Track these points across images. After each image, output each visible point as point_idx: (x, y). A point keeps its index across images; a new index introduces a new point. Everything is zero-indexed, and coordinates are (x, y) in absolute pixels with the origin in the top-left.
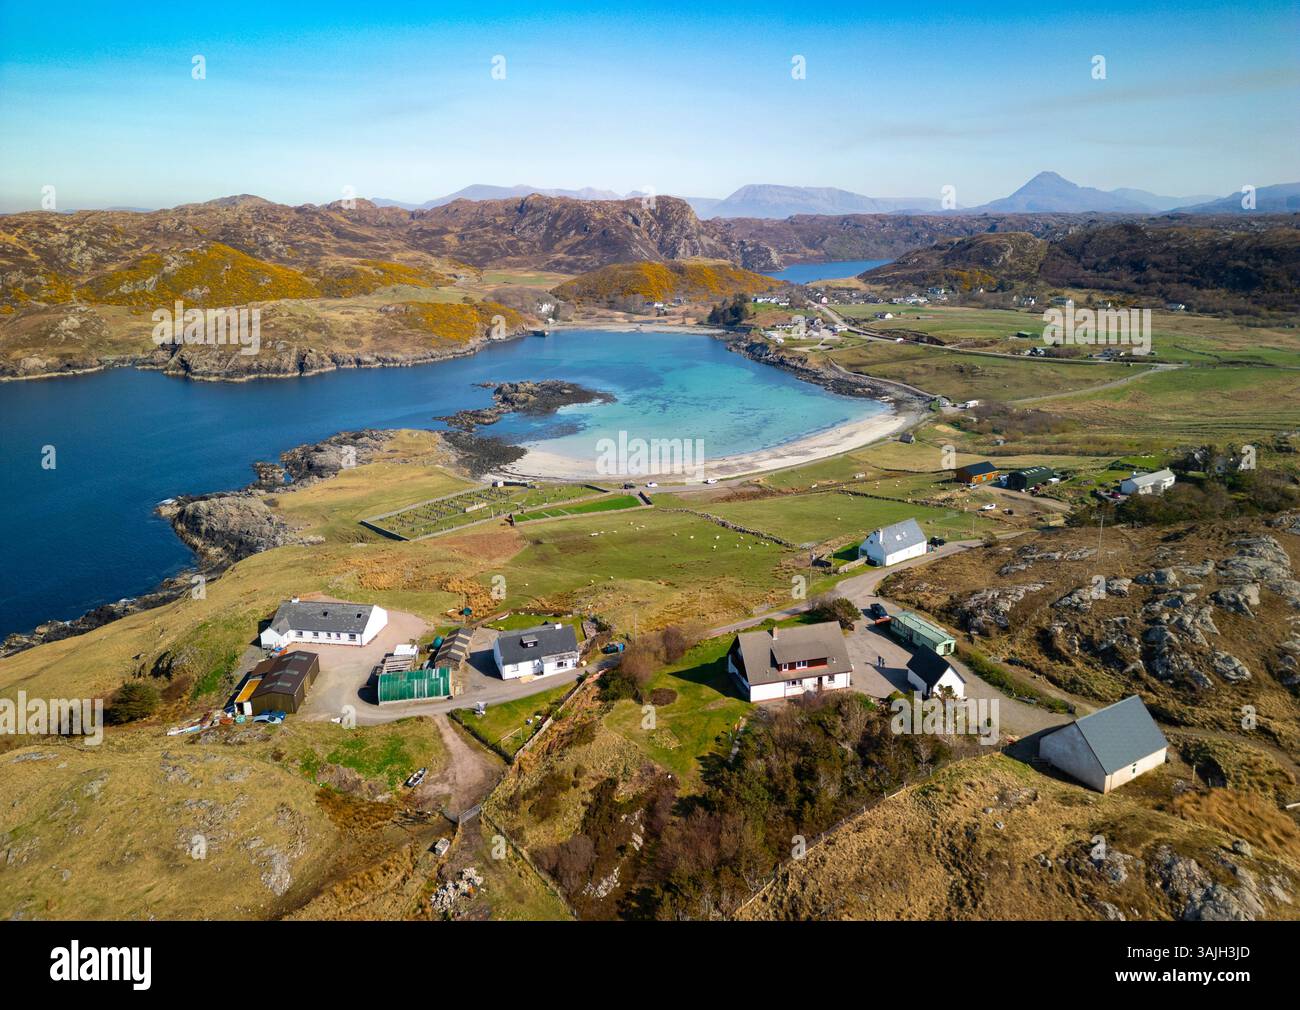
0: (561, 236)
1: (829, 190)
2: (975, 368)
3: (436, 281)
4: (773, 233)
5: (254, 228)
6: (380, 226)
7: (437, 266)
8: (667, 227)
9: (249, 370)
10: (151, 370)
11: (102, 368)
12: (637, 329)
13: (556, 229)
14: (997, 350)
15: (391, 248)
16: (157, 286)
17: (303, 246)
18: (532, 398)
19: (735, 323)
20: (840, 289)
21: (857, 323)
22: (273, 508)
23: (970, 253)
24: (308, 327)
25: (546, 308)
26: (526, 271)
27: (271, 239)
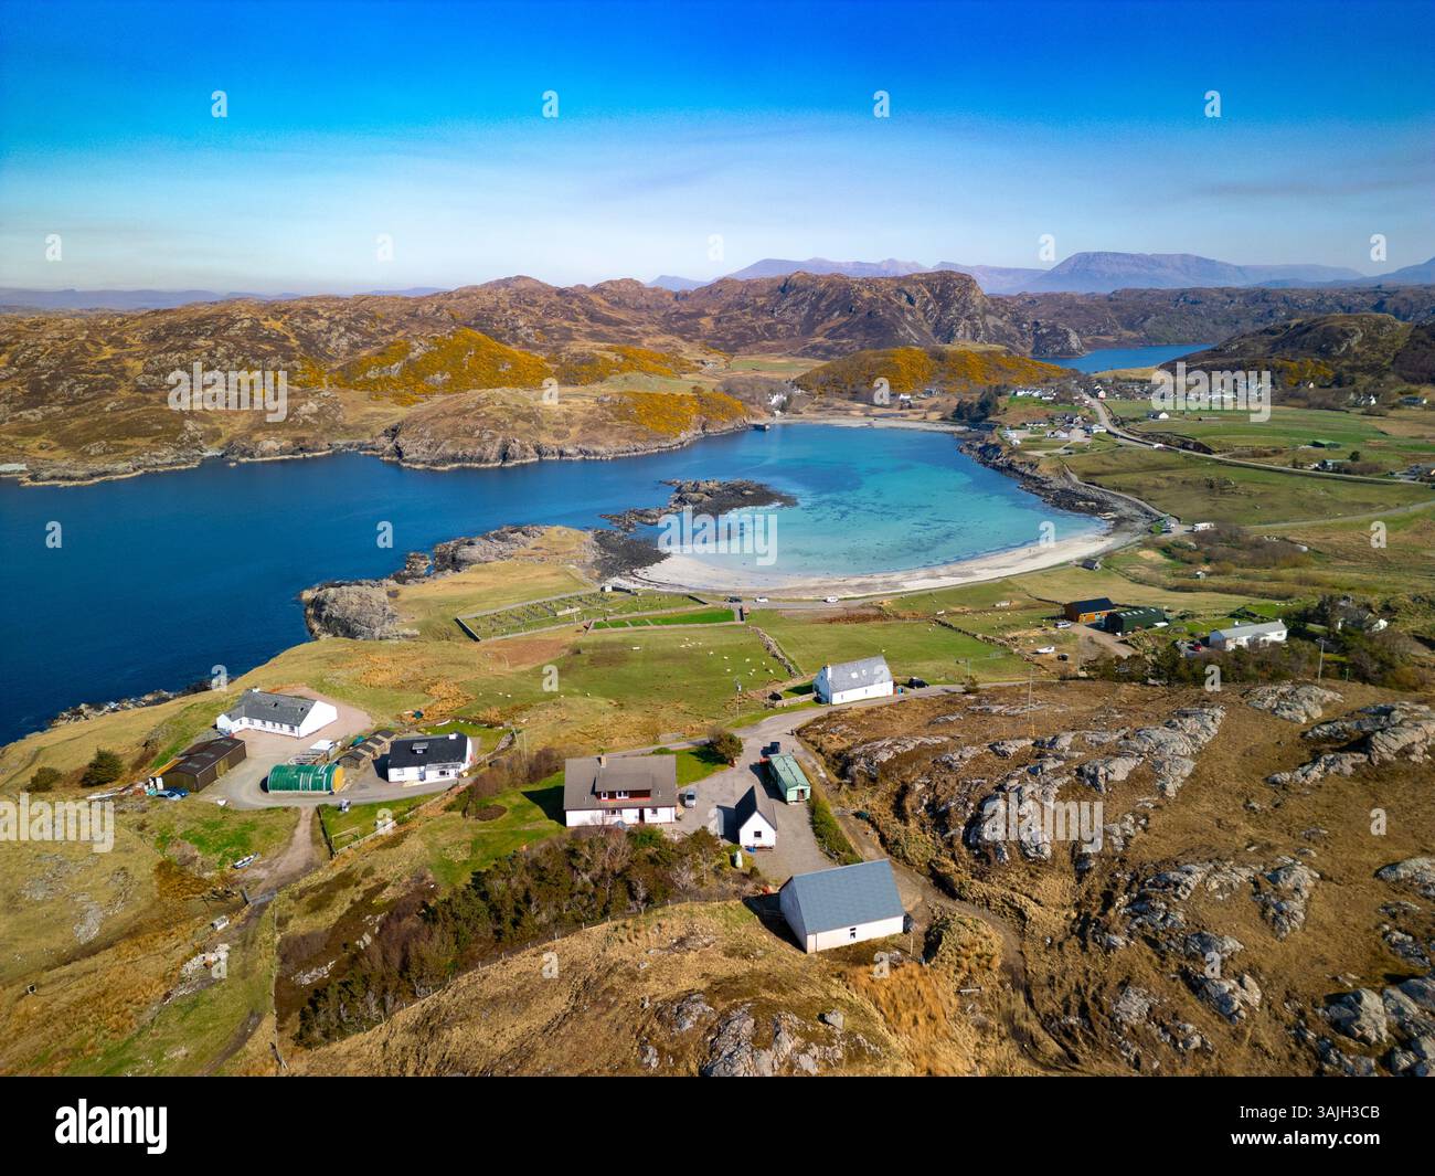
0: (823, 318)
1: (1184, 257)
2: (1228, 483)
3: (681, 367)
4: (1082, 312)
5: (509, 312)
6: (638, 309)
7: (686, 352)
8: (946, 307)
9: (454, 459)
10: (371, 455)
11: (331, 452)
12: (870, 424)
13: (819, 310)
14: (1275, 463)
15: (644, 332)
16: (401, 372)
17: (553, 331)
18: (707, 498)
19: (981, 418)
20: (1130, 381)
21: (1122, 423)
22: (392, 600)
23: (1305, 340)
24: (519, 417)
25: (775, 400)
26: (780, 357)
27: (521, 323)
